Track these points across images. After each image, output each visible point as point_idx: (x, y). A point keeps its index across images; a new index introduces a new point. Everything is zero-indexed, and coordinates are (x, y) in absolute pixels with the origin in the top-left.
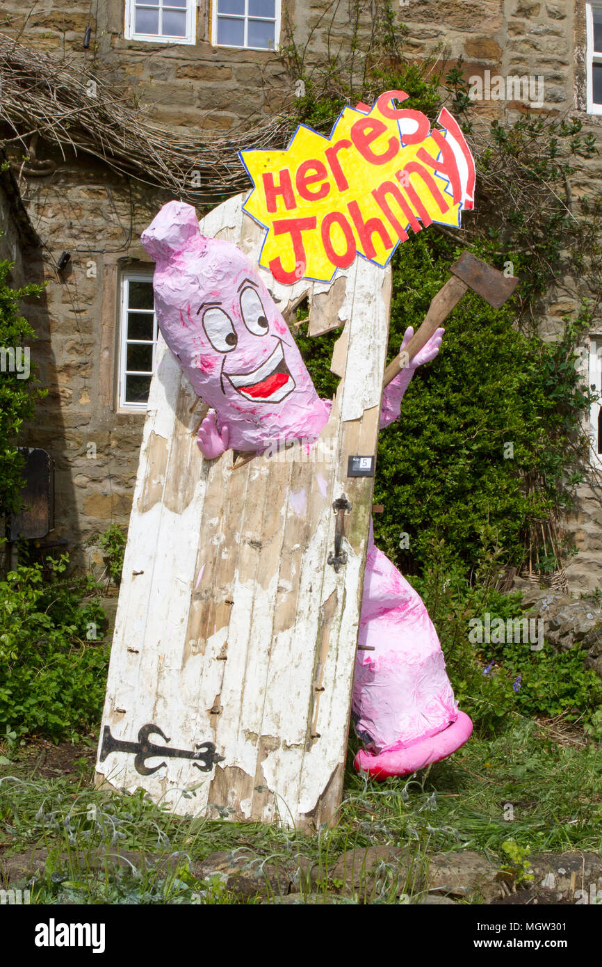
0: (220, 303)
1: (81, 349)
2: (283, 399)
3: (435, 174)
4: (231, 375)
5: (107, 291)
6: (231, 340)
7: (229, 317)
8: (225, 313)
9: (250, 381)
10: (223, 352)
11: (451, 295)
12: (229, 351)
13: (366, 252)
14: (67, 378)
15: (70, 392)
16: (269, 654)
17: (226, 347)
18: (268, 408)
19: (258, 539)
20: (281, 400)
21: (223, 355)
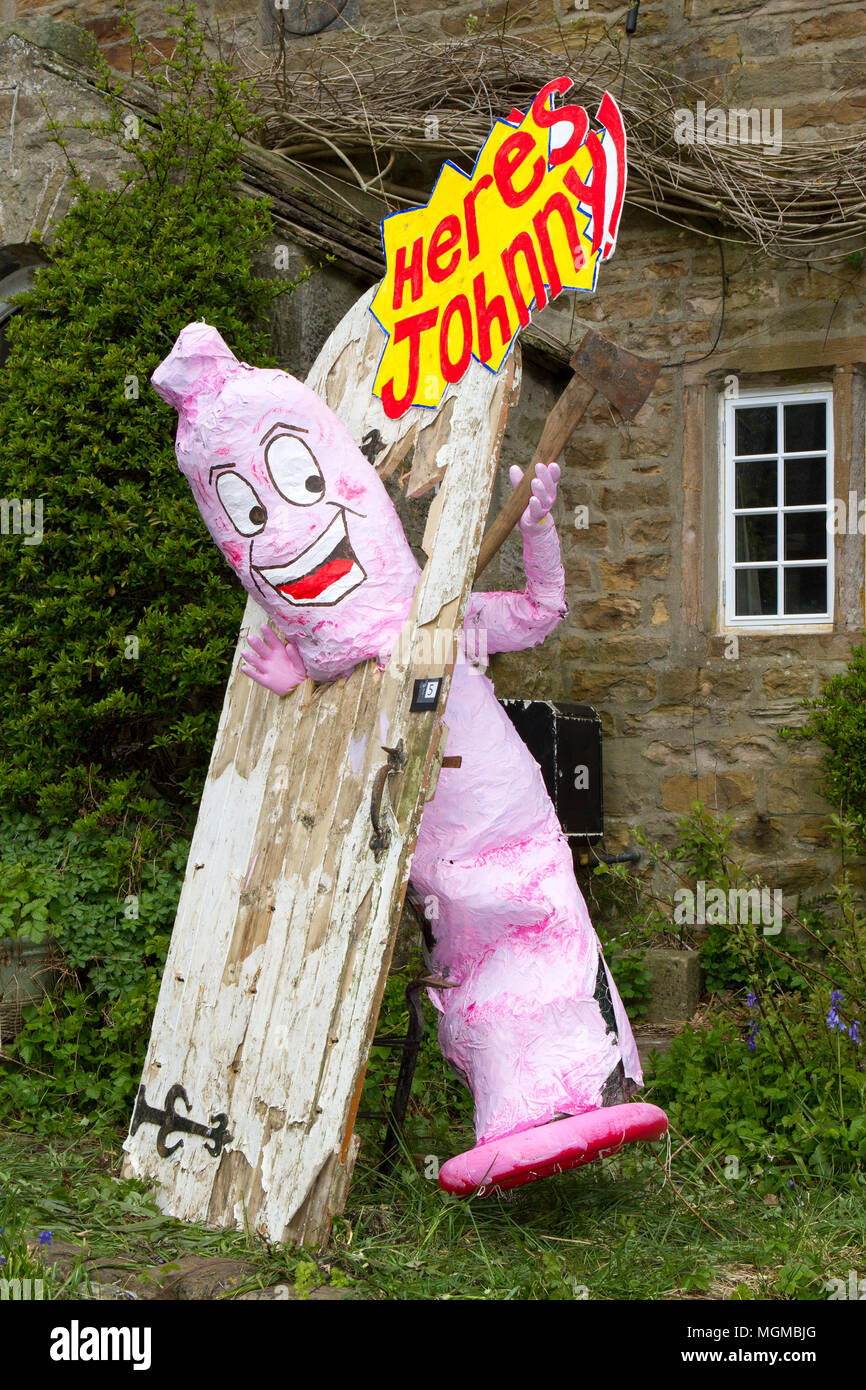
0: (233, 465)
1: (652, 532)
2: (341, 598)
3: (578, 208)
4: (263, 568)
5: (690, 430)
6: (256, 517)
7: (248, 484)
8: (242, 478)
9: (290, 575)
10: (248, 536)
11: (570, 406)
12: (256, 534)
13: (481, 353)
14: (631, 583)
15: (637, 606)
16: (296, 985)
17: (249, 527)
18: (319, 614)
19: (312, 813)
20: (338, 601)
21: (249, 540)
